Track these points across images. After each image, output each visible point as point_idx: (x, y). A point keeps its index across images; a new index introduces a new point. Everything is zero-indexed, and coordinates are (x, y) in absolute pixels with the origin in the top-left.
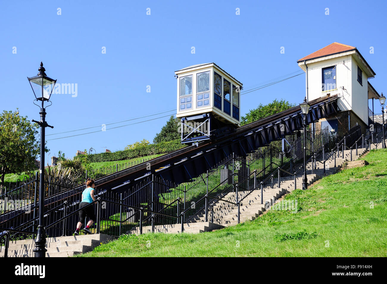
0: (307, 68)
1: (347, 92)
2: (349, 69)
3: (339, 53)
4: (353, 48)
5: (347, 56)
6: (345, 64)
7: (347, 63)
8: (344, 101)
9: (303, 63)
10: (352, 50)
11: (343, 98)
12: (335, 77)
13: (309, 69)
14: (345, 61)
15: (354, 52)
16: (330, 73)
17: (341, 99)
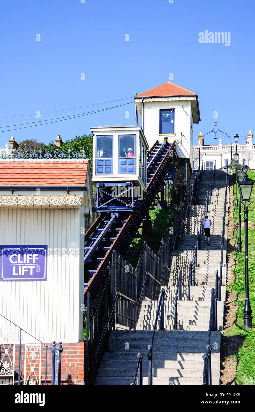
0: (143, 106)
1: (185, 139)
2: (188, 115)
3: (180, 96)
4: (194, 94)
5: (187, 101)
6: (184, 109)
7: (185, 108)
8: (181, 148)
9: (141, 100)
10: (193, 96)
11: (181, 144)
12: (173, 120)
13: (145, 108)
14: (184, 106)
15: (195, 98)
16: (167, 116)
17: (179, 145)
